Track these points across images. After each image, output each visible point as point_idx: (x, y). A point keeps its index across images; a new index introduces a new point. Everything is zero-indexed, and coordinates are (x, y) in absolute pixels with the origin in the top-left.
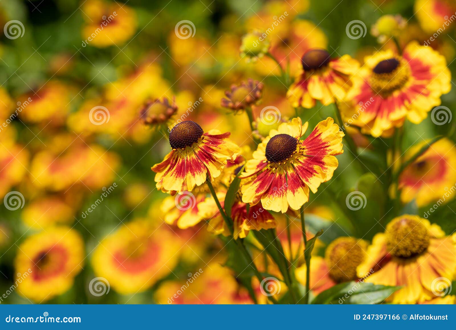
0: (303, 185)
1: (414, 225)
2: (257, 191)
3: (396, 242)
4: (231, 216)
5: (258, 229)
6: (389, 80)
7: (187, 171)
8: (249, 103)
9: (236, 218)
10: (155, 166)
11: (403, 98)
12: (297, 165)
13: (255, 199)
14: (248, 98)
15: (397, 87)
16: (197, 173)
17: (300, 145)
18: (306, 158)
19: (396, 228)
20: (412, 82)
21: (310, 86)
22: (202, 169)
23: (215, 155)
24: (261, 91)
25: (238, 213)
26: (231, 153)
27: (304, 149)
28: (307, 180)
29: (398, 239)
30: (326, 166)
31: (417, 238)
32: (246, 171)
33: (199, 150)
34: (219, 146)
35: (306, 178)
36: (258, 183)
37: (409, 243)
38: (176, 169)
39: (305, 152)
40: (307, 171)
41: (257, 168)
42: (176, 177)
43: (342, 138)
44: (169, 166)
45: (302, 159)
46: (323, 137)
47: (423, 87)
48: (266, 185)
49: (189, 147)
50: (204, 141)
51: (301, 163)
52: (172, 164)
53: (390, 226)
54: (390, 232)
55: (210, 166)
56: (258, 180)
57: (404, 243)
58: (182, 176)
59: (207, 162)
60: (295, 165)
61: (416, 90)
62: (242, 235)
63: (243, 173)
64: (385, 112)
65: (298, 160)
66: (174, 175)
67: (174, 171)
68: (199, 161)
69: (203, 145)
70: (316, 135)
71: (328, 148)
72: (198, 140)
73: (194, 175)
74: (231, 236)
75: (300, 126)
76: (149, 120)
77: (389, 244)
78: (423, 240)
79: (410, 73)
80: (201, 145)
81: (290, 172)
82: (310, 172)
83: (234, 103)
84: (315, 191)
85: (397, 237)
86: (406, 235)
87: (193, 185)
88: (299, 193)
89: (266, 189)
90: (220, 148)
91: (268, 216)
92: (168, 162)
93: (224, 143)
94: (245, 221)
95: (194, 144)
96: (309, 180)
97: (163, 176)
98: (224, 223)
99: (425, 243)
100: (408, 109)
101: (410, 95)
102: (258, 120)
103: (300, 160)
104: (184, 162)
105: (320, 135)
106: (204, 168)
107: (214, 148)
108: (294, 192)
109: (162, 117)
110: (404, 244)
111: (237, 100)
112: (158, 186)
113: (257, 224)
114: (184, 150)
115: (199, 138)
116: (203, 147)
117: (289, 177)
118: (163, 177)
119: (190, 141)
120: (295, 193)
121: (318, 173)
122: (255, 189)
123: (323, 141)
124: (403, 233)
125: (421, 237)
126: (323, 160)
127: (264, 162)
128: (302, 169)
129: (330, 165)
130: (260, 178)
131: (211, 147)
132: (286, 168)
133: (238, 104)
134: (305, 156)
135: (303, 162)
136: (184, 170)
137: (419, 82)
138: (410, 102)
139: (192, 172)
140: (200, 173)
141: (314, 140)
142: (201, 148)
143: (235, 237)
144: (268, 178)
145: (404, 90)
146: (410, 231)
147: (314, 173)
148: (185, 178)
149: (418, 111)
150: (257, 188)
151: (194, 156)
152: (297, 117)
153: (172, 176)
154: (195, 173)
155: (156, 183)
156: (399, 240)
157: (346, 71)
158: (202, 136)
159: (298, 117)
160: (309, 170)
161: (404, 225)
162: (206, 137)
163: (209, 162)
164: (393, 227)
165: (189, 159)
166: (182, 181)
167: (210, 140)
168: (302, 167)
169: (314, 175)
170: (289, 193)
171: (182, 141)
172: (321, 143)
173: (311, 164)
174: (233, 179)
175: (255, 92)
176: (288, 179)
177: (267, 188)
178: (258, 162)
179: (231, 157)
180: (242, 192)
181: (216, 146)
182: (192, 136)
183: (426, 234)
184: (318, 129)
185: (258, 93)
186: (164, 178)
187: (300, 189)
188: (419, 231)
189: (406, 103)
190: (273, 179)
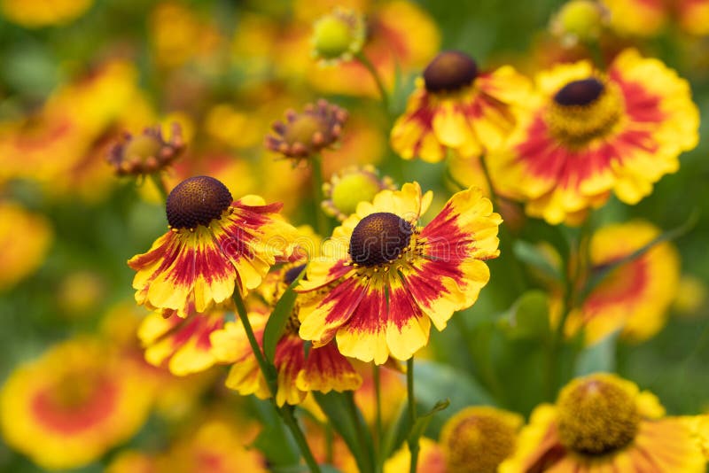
0: (420, 313)
1: (613, 393)
2: (329, 319)
3: (577, 424)
4: (275, 362)
5: (326, 391)
6: (584, 119)
7: (198, 273)
8: (318, 148)
9: (284, 367)
10: (136, 258)
11: (607, 155)
12: (410, 275)
13: (324, 336)
14: (318, 137)
15: (597, 133)
16: (217, 278)
17: (418, 236)
18: (427, 261)
19: (579, 397)
20: (625, 124)
21: (438, 122)
22: (226, 270)
23: (252, 245)
24: (342, 125)
25: (286, 358)
26: (284, 241)
27: (423, 244)
28: (427, 305)
29: (581, 417)
30: (464, 280)
31: (617, 420)
32: (308, 277)
33: (222, 233)
34: (262, 228)
35: (425, 300)
36: (332, 304)
37: (601, 426)
38: (175, 268)
39: (425, 249)
40: (429, 286)
41: (330, 274)
42: (176, 283)
43: (497, 228)
44: (163, 259)
45: (420, 263)
46: (461, 223)
47: (645, 135)
48: (346, 308)
49: (204, 227)
50: (233, 217)
51: (417, 270)
52: (168, 257)
53: (566, 393)
54: (566, 405)
55: (243, 266)
56: (333, 298)
57: (592, 426)
58: (187, 281)
59: (236, 258)
60: (406, 274)
61: (633, 140)
62: (294, 399)
63: (301, 282)
64: (573, 178)
65: (411, 264)
66: (171, 278)
67: (173, 270)
68: (222, 255)
69: (231, 224)
70: (448, 218)
71: (470, 246)
72: (221, 214)
73: (210, 281)
74: (273, 399)
75: (417, 198)
76: (126, 166)
77: (562, 426)
78: (627, 423)
79: (621, 109)
80: (228, 225)
81: (396, 285)
82: (432, 288)
83: (291, 144)
84: (441, 326)
85: (579, 414)
86: (597, 412)
87: (208, 301)
88: (410, 328)
89: (347, 316)
90: (263, 233)
91: (343, 366)
92: (160, 253)
93: (271, 223)
94: (302, 373)
95: (214, 221)
96: (432, 305)
97: (150, 279)
98: (260, 373)
99: (629, 428)
100: (617, 176)
101: (621, 148)
102: (335, 179)
103: (415, 265)
104: (193, 256)
105: (455, 218)
106: (231, 270)
107: (251, 231)
108: (400, 326)
109: (151, 161)
110: (593, 429)
111: (295, 140)
112: (139, 298)
113: (323, 380)
114: (194, 232)
115: (223, 212)
116: (231, 227)
117: (392, 297)
118: (150, 281)
119: (206, 215)
120: (402, 328)
121: (449, 293)
122: (326, 314)
123: (462, 232)
124: (591, 409)
125: (624, 416)
126: (459, 268)
127: (345, 264)
128: (417, 282)
129: (474, 278)
130: (334, 294)
131: (246, 229)
132: (388, 278)
133: (297, 146)
134: (426, 258)
135: (420, 268)
136: (191, 270)
137: (638, 127)
138: (621, 163)
139: (207, 275)
140: (221, 278)
141: (443, 228)
142: (226, 231)
143: (280, 403)
144: (351, 294)
145: (611, 139)
146: (604, 403)
147: (443, 293)
148: (192, 286)
149: (634, 180)
150: (328, 313)
151: (213, 246)
152: (412, 182)
153: (168, 280)
154: (212, 277)
155: (136, 290)
156: (582, 420)
157: (505, 96)
158: (231, 207)
159: (415, 182)
160: (432, 285)
161: (593, 392)
162: (238, 210)
163: (241, 259)
164: (572, 395)
165: (201, 250)
166: (186, 292)
167: (244, 215)
168: (417, 278)
169: (441, 296)
170: (391, 326)
171: (191, 214)
172: (456, 234)
173: (435, 274)
174: (282, 291)
175: (331, 125)
176: (390, 301)
177: (348, 313)
178: (332, 263)
179: (283, 251)
180: (300, 318)
181: (255, 229)
182: (210, 206)
183: (633, 412)
184: (451, 207)
185: (337, 129)
186: (152, 283)
187: (412, 321)
188: (622, 406)
189: (614, 163)
190: (360, 298)
